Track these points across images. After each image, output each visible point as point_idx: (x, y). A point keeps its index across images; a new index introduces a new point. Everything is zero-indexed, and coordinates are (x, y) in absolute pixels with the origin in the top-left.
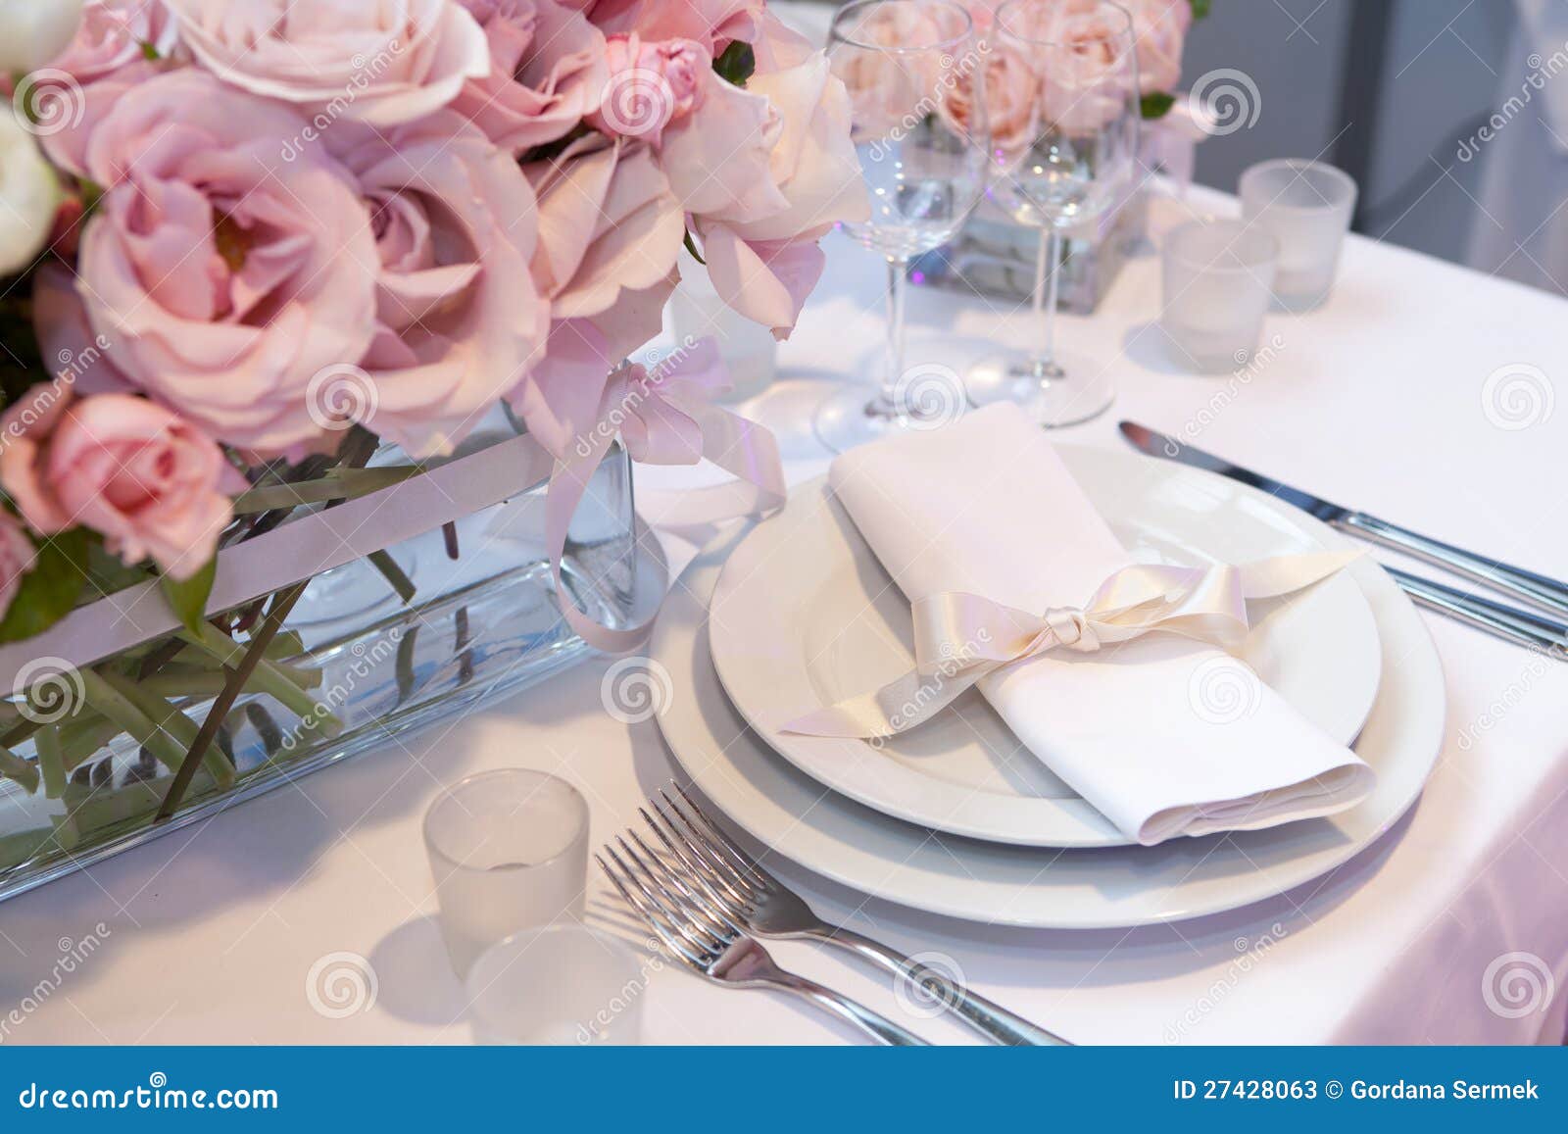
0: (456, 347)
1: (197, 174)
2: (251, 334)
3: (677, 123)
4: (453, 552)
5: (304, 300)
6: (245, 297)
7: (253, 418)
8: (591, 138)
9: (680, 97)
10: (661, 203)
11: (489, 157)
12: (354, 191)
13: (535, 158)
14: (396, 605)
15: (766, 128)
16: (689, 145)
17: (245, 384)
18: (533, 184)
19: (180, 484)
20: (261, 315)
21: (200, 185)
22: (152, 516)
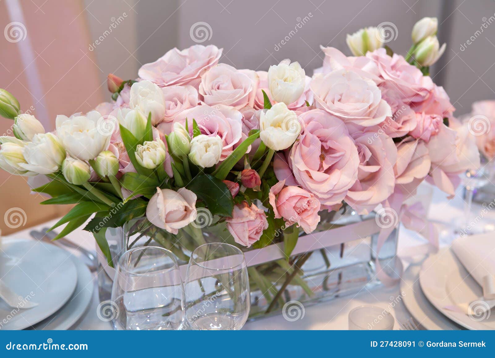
0: (370, 188)
1: (318, 134)
2: (326, 176)
3: (433, 135)
4: (341, 255)
5: (339, 169)
6: (326, 167)
7: (326, 196)
8: (409, 138)
9: (436, 129)
10: (425, 157)
11: (387, 138)
12: (354, 143)
13: (397, 140)
14: (324, 269)
15: (456, 140)
16: (435, 142)
17: (325, 187)
18: (396, 145)
19: (312, 208)
20: (328, 171)
21: (319, 137)
22: (304, 216)
